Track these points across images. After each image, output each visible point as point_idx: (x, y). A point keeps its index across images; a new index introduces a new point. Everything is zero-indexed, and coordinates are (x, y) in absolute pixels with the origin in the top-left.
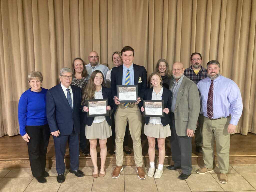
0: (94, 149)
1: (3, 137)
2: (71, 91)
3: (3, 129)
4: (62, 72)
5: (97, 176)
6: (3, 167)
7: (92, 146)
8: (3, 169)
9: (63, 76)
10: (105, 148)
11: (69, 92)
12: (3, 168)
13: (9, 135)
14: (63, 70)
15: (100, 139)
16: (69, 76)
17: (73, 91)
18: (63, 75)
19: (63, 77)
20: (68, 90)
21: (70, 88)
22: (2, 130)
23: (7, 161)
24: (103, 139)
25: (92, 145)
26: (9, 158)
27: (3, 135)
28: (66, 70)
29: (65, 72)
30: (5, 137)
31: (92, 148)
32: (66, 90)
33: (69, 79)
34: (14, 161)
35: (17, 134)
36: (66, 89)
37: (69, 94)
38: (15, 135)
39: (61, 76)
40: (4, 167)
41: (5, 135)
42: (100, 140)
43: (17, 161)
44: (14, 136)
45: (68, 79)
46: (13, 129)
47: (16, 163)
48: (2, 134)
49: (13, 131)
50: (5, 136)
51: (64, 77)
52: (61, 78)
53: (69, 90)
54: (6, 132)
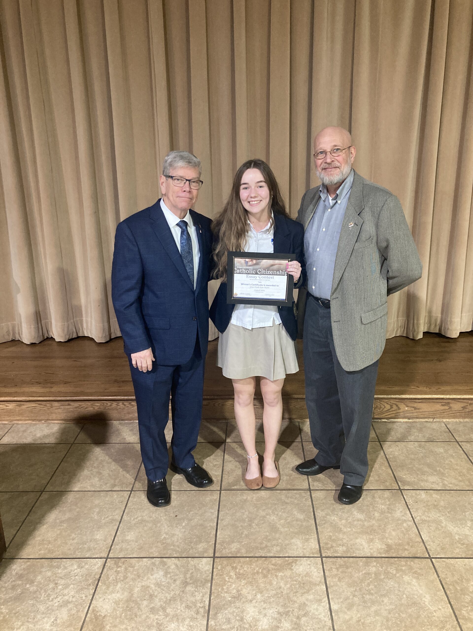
0: (247, 405)
1: (43, 343)
2: (192, 230)
3: (40, 324)
4: (171, 165)
5: (258, 485)
6: (63, 418)
7: (241, 396)
8: (64, 422)
9: (172, 177)
10: (277, 403)
11: (185, 233)
12: (65, 420)
13: (57, 340)
14: (175, 158)
15: (264, 378)
16: (189, 180)
17: (197, 230)
18: (170, 175)
19: (170, 180)
20: (183, 225)
21: (188, 219)
22: (38, 327)
23: (72, 403)
24: (275, 379)
25: (240, 392)
26: (77, 394)
27: (41, 339)
28: (182, 158)
29: (181, 164)
30: (46, 343)
31: (239, 404)
32: (177, 225)
33: (190, 188)
34: (89, 404)
35: (75, 336)
36: (178, 220)
37: (184, 237)
38: (71, 338)
39: (164, 177)
40: (66, 418)
41: (45, 338)
42: (262, 382)
43: (98, 404)
44: (69, 341)
45: (188, 189)
46: (66, 323)
47: (96, 408)
48: (38, 337)
49: (66, 329)
50: (44, 340)
51: (176, 181)
52: (164, 184)
53: (186, 224)
54: (46, 333)
